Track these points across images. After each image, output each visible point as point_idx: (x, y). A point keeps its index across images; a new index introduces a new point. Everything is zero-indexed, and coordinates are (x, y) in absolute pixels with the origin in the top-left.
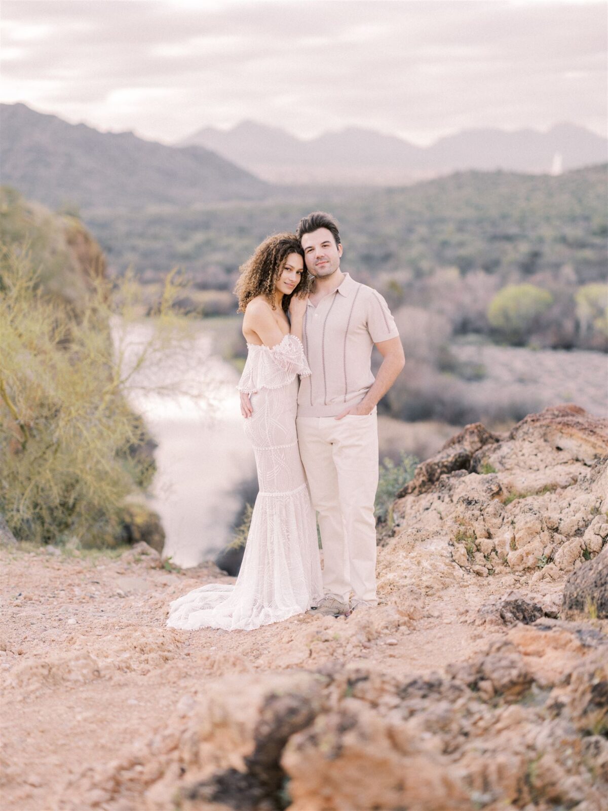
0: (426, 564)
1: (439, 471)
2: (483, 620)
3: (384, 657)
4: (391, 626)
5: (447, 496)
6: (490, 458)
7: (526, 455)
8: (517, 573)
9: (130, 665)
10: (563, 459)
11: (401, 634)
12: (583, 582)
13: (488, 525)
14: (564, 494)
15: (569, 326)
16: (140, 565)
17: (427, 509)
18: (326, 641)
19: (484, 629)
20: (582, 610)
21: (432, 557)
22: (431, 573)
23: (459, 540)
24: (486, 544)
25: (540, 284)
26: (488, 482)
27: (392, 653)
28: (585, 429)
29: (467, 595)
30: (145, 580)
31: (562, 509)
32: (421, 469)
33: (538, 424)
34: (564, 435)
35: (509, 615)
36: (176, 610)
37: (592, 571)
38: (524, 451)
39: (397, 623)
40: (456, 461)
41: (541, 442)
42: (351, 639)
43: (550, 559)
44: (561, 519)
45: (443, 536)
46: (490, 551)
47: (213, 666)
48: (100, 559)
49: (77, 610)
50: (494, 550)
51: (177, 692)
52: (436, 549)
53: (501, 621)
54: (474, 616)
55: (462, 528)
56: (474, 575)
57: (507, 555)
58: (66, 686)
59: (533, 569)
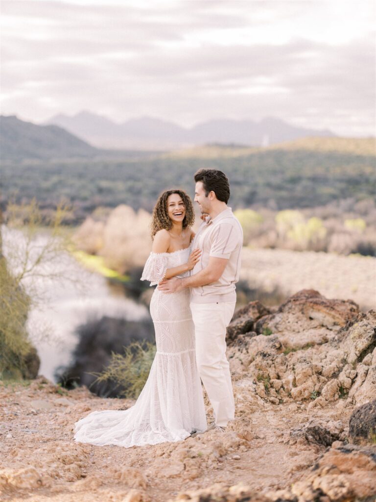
0: (239, 396)
1: (236, 332)
2: (295, 441)
3: (233, 469)
4: (234, 445)
5: (244, 349)
6: (268, 324)
7: (291, 322)
8: (298, 403)
9: (58, 473)
10: (314, 325)
11: (241, 451)
12: (366, 418)
13: (277, 370)
14: (320, 349)
16: (42, 391)
17: (232, 357)
18: (194, 457)
19: (296, 448)
20: (366, 437)
21: (243, 392)
22: (243, 402)
23: (260, 380)
24: (277, 383)
26: (272, 341)
27: (238, 466)
28: (328, 306)
29: (268, 417)
30: (47, 401)
31: (321, 360)
33: (298, 303)
34: (315, 310)
35: (310, 437)
36: (79, 429)
37: (372, 411)
38: (290, 320)
39: (238, 443)
40: (246, 325)
41: (300, 314)
42: (210, 456)
43: (319, 394)
44: (323, 367)
45: (249, 377)
46: (279, 387)
47: (120, 477)
48: (17, 387)
49: (11, 427)
50: (282, 387)
51: (98, 497)
52: (245, 386)
53: (306, 442)
54: (288, 438)
55: (261, 372)
56: (270, 403)
57: (291, 390)
58: (20, 493)
59: (308, 399)
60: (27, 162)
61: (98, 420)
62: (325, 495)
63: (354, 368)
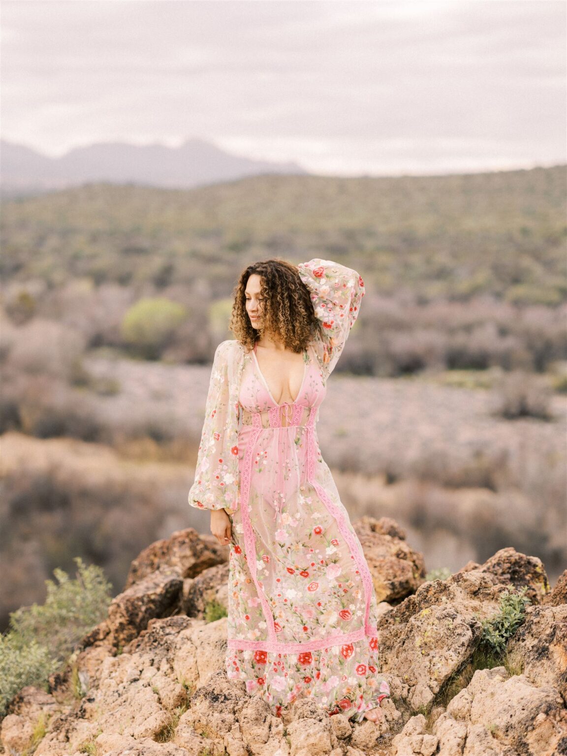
5: (164, 660)
6: (218, 591)
17: (135, 680)
32: (119, 606)
40: (167, 592)
55: (207, 743)
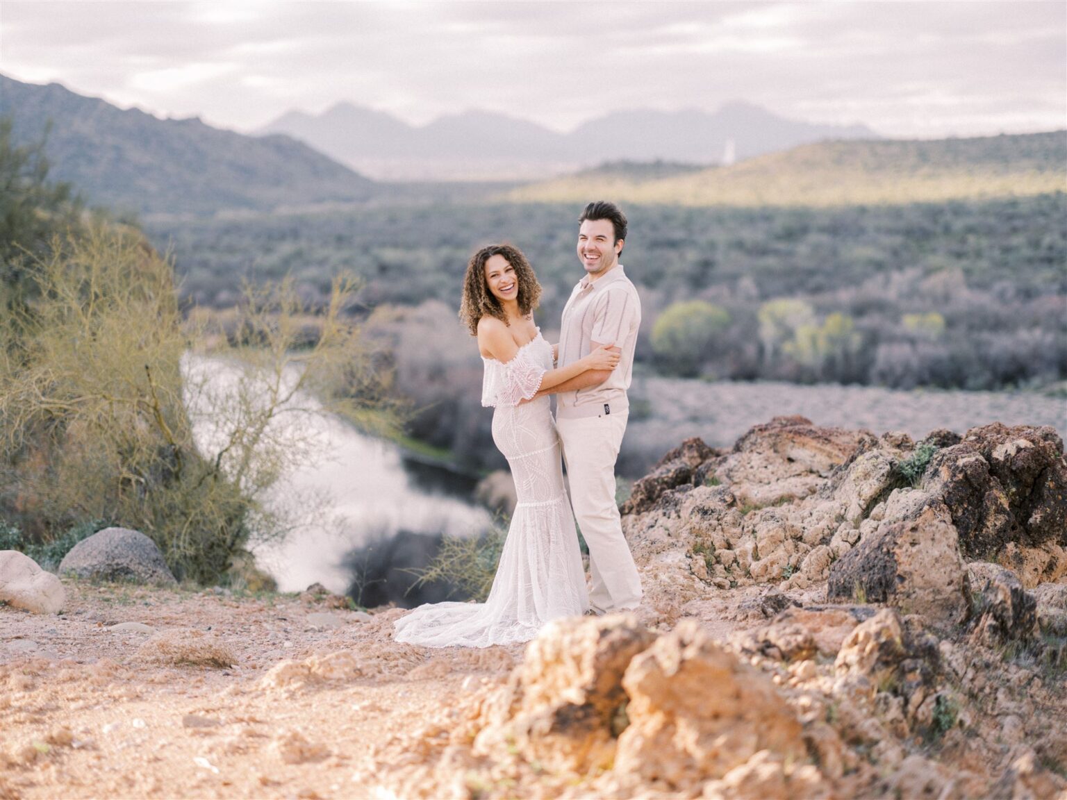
0: (664, 577)
1: (659, 488)
2: (745, 615)
5: (673, 511)
6: (715, 471)
7: (756, 468)
8: (761, 585)
10: (796, 470)
12: (850, 568)
13: (727, 535)
14: (803, 504)
15: (750, 351)
16: (321, 605)
17: (652, 527)
19: (747, 623)
20: (850, 596)
21: (670, 570)
23: (697, 552)
24: (726, 555)
25: (714, 300)
26: (720, 494)
28: (819, 437)
30: (333, 618)
31: (803, 518)
32: (639, 486)
33: (766, 433)
34: (796, 445)
35: (770, 610)
36: (401, 629)
37: (859, 557)
38: (752, 463)
39: (656, 620)
40: (677, 476)
41: (771, 453)
43: (796, 569)
44: (804, 528)
45: (680, 548)
46: (731, 562)
47: (478, 661)
50: (735, 561)
52: (673, 561)
53: (763, 615)
54: (734, 612)
55: (699, 540)
56: (716, 588)
57: (750, 566)
58: (330, 685)
59: (779, 580)
60: (227, 215)
61: (432, 616)
62: (774, 646)
63: (856, 527)
